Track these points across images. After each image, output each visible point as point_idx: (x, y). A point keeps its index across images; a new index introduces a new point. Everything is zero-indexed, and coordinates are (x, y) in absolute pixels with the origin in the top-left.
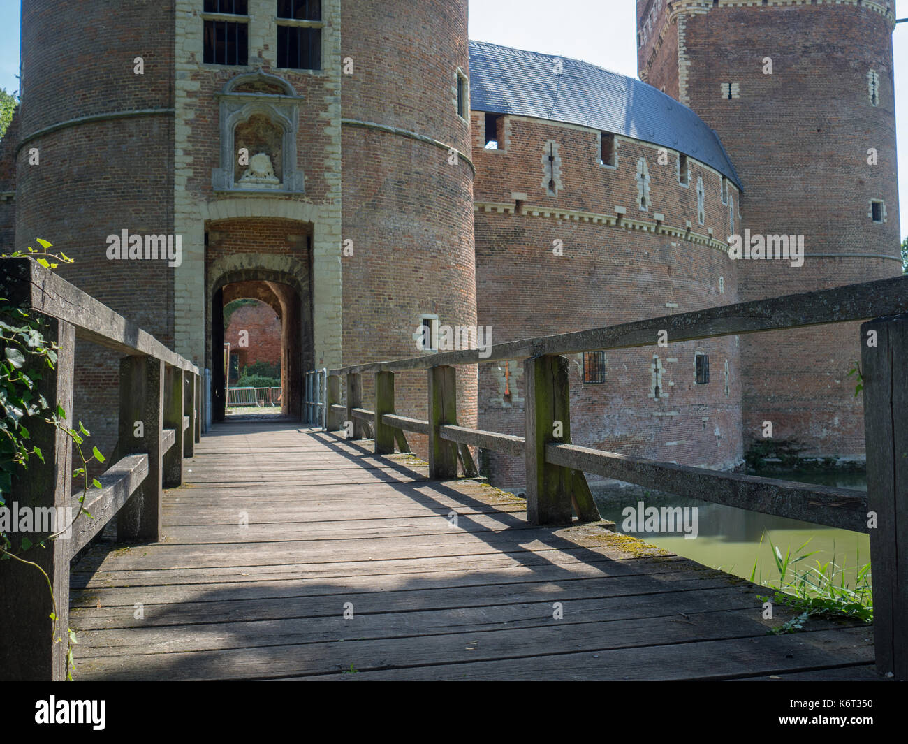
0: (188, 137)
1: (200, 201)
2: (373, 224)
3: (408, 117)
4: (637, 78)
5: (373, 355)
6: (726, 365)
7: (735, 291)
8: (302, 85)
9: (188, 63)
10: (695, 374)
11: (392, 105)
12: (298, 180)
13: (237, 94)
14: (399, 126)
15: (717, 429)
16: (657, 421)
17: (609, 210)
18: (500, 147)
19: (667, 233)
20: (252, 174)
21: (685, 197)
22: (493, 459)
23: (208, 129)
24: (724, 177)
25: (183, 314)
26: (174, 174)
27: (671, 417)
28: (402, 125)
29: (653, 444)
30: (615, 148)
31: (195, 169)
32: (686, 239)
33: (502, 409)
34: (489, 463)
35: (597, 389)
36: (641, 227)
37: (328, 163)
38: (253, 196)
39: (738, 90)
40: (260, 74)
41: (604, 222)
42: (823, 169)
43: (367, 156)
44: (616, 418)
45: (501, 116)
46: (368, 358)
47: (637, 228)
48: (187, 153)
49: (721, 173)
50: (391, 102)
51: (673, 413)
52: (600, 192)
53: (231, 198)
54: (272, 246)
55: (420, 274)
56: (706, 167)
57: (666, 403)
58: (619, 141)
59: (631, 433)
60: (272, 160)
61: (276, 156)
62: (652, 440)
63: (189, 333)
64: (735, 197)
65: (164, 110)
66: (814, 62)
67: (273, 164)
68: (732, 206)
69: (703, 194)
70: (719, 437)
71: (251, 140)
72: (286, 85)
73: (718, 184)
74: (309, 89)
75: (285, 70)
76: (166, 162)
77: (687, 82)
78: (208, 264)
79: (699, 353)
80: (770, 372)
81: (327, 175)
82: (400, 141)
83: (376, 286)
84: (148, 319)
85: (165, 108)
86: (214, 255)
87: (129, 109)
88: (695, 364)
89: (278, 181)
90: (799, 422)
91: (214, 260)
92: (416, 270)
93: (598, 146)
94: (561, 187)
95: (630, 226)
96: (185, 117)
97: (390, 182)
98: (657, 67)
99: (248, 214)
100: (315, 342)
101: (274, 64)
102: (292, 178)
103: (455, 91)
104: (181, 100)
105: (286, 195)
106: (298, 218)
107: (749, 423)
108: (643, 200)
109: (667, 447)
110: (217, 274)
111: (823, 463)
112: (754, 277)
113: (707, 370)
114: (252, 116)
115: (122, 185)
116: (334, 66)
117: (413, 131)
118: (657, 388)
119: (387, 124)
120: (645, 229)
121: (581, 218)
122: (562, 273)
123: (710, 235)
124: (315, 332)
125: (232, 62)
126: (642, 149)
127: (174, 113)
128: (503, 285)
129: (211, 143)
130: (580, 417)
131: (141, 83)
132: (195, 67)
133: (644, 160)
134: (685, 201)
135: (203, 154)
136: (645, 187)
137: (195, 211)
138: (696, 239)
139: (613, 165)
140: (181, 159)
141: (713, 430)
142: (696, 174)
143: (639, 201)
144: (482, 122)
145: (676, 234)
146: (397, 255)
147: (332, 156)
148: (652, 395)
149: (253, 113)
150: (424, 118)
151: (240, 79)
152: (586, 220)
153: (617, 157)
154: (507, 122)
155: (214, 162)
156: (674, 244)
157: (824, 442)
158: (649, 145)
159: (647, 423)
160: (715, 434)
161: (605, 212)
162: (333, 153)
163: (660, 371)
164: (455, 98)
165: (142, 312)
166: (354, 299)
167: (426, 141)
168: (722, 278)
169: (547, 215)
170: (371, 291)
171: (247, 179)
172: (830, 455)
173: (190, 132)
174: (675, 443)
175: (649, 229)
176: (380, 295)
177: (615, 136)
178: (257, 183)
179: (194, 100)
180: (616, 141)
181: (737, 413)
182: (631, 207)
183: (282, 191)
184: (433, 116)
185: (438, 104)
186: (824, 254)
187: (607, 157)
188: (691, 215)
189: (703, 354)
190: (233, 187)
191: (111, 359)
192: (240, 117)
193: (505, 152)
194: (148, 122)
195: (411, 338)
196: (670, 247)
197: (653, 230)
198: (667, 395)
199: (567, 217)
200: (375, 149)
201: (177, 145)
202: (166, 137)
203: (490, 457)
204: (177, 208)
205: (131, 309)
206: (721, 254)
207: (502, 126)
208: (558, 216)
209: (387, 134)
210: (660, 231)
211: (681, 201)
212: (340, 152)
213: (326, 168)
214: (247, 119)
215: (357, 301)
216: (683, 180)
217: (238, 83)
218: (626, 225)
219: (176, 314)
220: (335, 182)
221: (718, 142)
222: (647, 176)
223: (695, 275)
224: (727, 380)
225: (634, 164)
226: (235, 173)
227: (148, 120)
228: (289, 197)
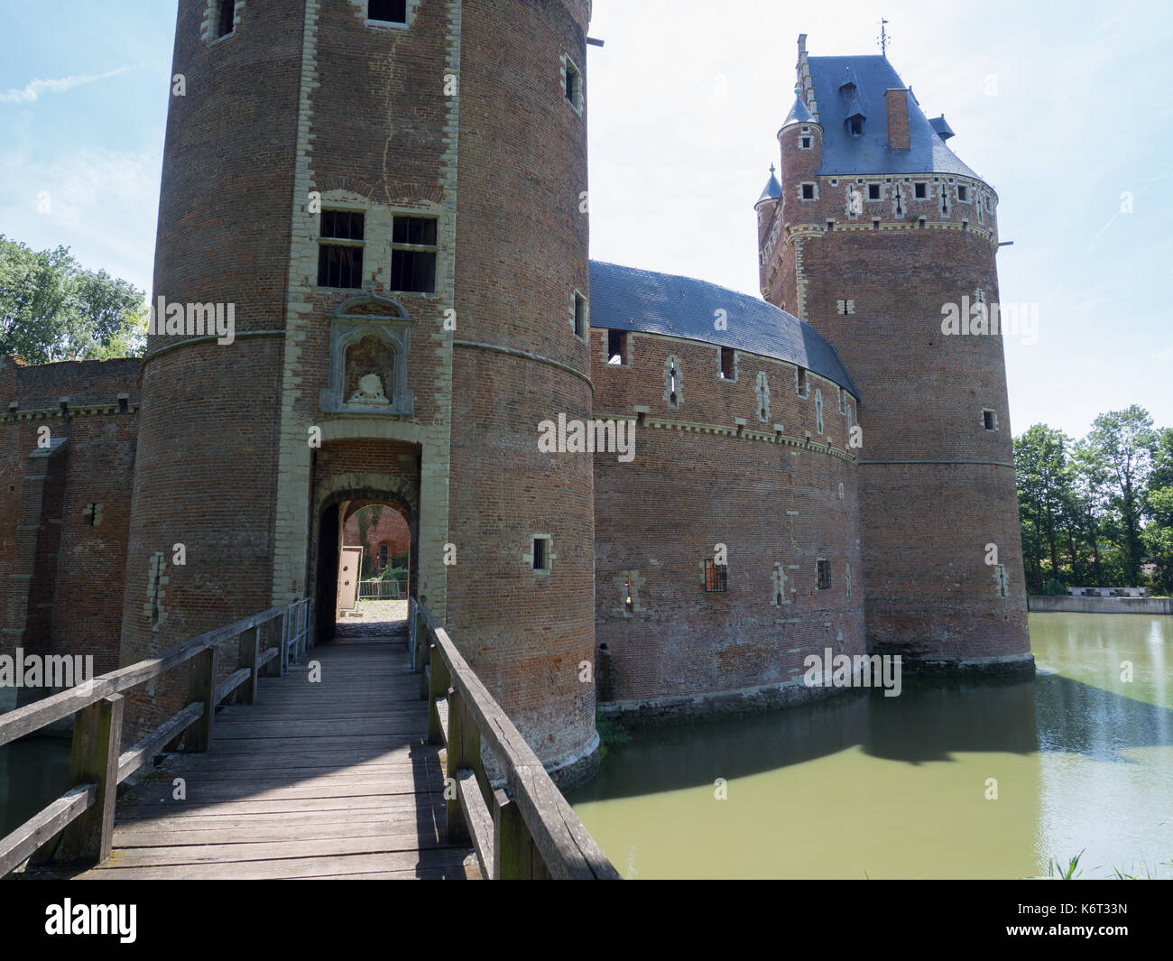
0: (298, 358)
1: (307, 421)
2: (484, 445)
3: (522, 338)
4: (760, 297)
5: (480, 578)
6: (848, 569)
7: (854, 496)
8: (415, 307)
9: (302, 285)
10: (817, 580)
11: (506, 326)
12: (407, 401)
13: (349, 316)
14: (514, 347)
15: (840, 634)
16: (779, 628)
17: (730, 422)
18: (624, 361)
19: (787, 443)
20: (361, 394)
21: (804, 407)
22: (614, 670)
23: (317, 350)
24: (841, 388)
25: (283, 536)
26: (282, 394)
27: (794, 624)
28: (516, 345)
29: (776, 652)
30: (736, 362)
31: (304, 390)
32: (806, 449)
33: (624, 619)
34: (610, 674)
35: (719, 597)
36: (761, 438)
37: (438, 384)
38: (361, 416)
39: (853, 307)
40: (372, 297)
41: (725, 433)
42: (936, 380)
43: (479, 377)
44: (739, 626)
45: (624, 333)
46: (475, 582)
47: (758, 438)
48: (296, 374)
49: (838, 384)
50: (506, 324)
51: (795, 620)
52: (721, 405)
53: (339, 418)
54: (382, 466)
55: (532, 494)
56: (824, 379)
57: (788, 610)
58: (739, 356)
59: (753, 641)
60: (382, 380)
61: (388, 376)
62: (775, 648)
63: (290, 556)
64: (852, 406)
65: (276, 332)
66: (923, 281)
67: (384, 384)
68: (849, 415)
69: (822, 405)
70: (842, 642)
71: (363, 360)
72: (398, 307)
73: (836, 394)
74: (421, 311)
75: (398, 293)
76: (275, 382)
77: (805, 299)
78: (315, 484)
79: (821, 559)
80: (890, 575)
81: (437, 396)
82: (514, 362)
83: (486, 507)
84: (250, 541)
85: (277, 329)
86: (321, 475)
87: (243, 330)
88: (816, 570)
89: (387, 401)
90: (921, 625)
91: (321, 480)
92: (528, 490)
93: (719, 360)
94: (683, 401)
95: (751, 437)
96: (295, 339)
97: (502, 402)
98: (778, 285)
99: (356, 435)
100: (420, 566)
101: (387, 286)
102: (401, 399)
103: (572, 311)
104: (292, 322)
105: (393, 416)
106: (406, 439)
107: (871, 625)
108: (763, 411)
109: (790, 655)
110: (323, 494)
111: (945, 666)
112: (873, 482)
113: (828, 575)
114: (364, 337)
115: (231, 405)
116: (447, 289)
117: (528, 352)
118: (779, 595)
119: (500, 344)
120: (765, 439)
121: (702, 430)
122: (684, 483)
123: (829, 444)
124: (420, 555)
125: (345, 285)
126: (762, 363)
127: (285, 334)
128: (625, 495)
129: (320, 363)
130: (702, 627)
131: (256, 305)
132: (309, 290)
133: (763, 373)
134: (804, 412)
135: (312, 375)
136: (764, 399)
137: (301, 431)
138: (816, 448)
139: (734, 379)
140: (289, 380)
141: (836, 635)
142: (815, 386)
143: (759, 412)
144: (605, 339)
145: (796, 444)
146: (508, 475)
147: (442, 377)
148: (774, 602)
149: (365, 335)
150: (540, 339)
151: (353, 301)
152: (708, 431)
153: (737, 371)
154: (630, 338)
155: (323, 383)
156: (794, 454)
157: (946, 644)
158: (768, 360)
159: (770, 631)
160: (838, 639)
161: (726, 423)
162: (444, 374)
163: (782, 578)
164: (572, 318)
165: (244, 534)
166: (461, 521)
167: (541, 361)
168: (842, 484)
169: (669, 427)
170: (480, 512)
171: (357, 400)
172: (952, 658)
173: (301, 354)
174: (798, 650)
175: (769, 439)
176: (489, 516)
177: (735, 352)
178: (366, 404)
179: (305, 321)
180: (736, 355)
181: (859, 615)
182: (752, 418)
183: (391, 412)
184: (548, 336)
185: (554, 325)
186: (939, 461)
187: (728, 372)
188: (811, 425)
189: (825, 560)
190: (341, 408)
191: (210, 581)
192: (351, 338)
193: (628, 367)
194: (259, 343)
195: (522, 559)
196: (790, 456)
197: (773, 440)
198: (789, 602)
199: (688, 429)
200: (487, 370)
201: (286, 366)
202: (277, 358)
203: (611, 668)
204: (283, 429)
205: (233, 530)
206: (840, 461)
207: (625, 343)
208: (679, 428)
209: (500, 355)
210: (780, 442)
211: (800, 412)
212: (451, 373)
213: (437, 389)
214: (358, 341)
215: (465, 522)
216: (801, 392)
217: (350, 306)
218: (747, 435)
219: (277, 536)
220: (446, 403)
221: (835, 354)
222: (767, 389)
223: (815, 482)
224: (849, 584)
225: (754, 377)
226: (345, 392)
227: (260, 341)
228: (397, 417)
